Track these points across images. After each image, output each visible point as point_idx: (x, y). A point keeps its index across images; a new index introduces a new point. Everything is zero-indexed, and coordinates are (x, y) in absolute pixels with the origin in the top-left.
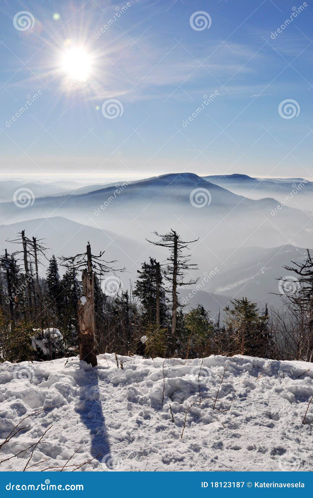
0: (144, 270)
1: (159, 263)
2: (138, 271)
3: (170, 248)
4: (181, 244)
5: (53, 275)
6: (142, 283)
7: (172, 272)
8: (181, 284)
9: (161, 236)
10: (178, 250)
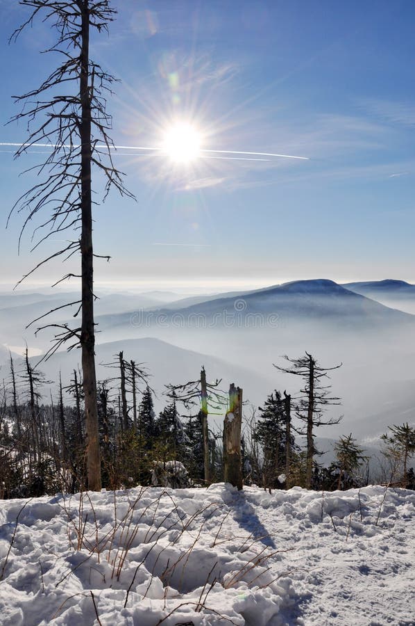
0: (267, 406)
1: (290, 396)
2: (260, 409)
3: (304, 377)
4: (319, 371)
5: (146, 413)
6: (264, 424)
7: (307, 407)
8: (319, 424)
9: (292, 361)
10: (315, 379)
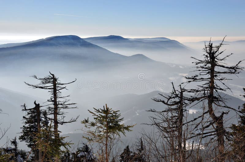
1: (39, 104)
2: (24, 117)
3: (50, 90)
4: (60, 86)
6: (28, 128)
7: (53, 112)
8: (62, 123)
9: (40, 79)
10: (57, 91)
